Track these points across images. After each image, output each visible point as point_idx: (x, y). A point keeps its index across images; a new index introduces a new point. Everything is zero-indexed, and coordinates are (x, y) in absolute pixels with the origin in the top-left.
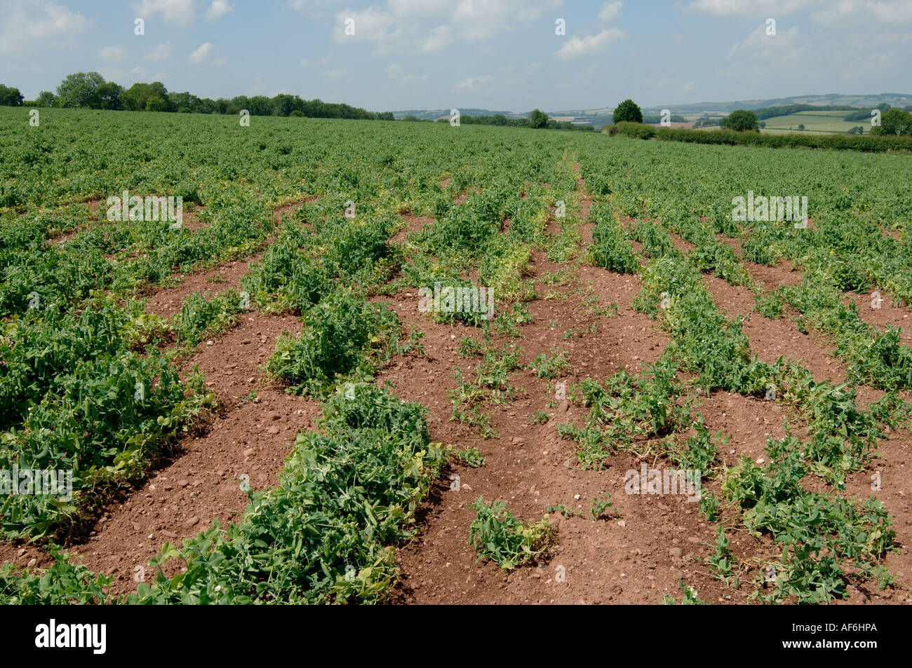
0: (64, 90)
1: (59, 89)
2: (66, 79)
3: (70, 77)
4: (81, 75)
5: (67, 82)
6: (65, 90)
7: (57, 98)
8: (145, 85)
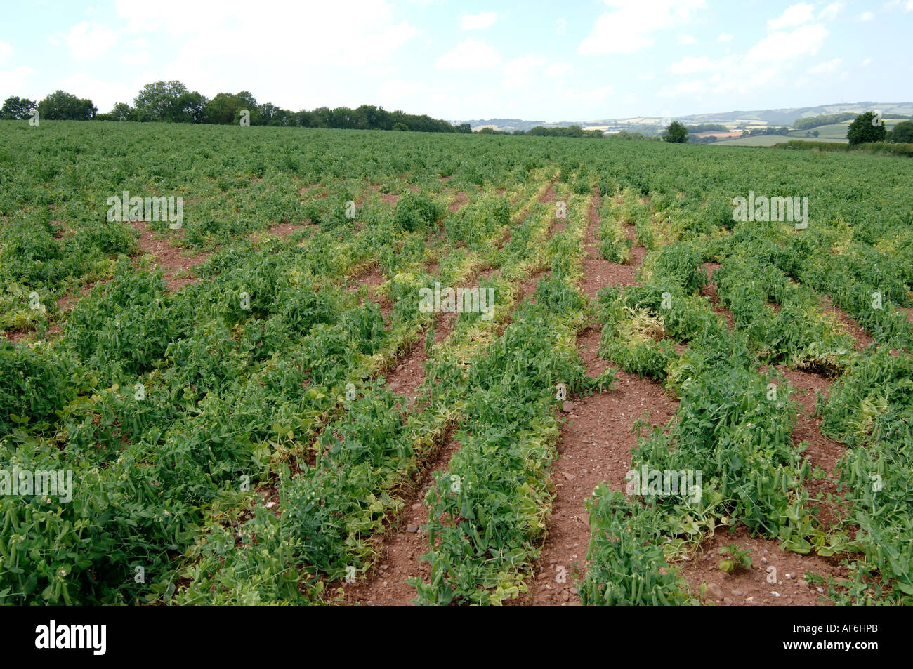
0: (140, 102)
1: (136, 100)
2: (144, 89)
3: (147, 86)
4: (161, 84)
5: (145, 93)
6: (143, 100)
7: (133, 110)
8: (230, 95)
